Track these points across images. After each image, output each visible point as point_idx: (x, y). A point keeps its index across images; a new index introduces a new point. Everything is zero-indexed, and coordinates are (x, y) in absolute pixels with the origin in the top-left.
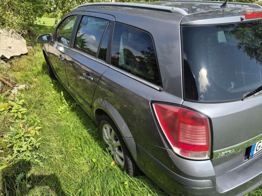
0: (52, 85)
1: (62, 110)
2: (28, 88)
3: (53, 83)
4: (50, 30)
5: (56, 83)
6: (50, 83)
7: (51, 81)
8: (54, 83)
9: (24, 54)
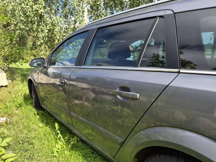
0: (38, 117)
1: (58, 149)
2: (10, 122)
3: (38, 114)
4: (26, 70)
5: (42, 114)
6: (35, 114)
7: (36, 113)
8: (40, 114)
9: (4, 86)
